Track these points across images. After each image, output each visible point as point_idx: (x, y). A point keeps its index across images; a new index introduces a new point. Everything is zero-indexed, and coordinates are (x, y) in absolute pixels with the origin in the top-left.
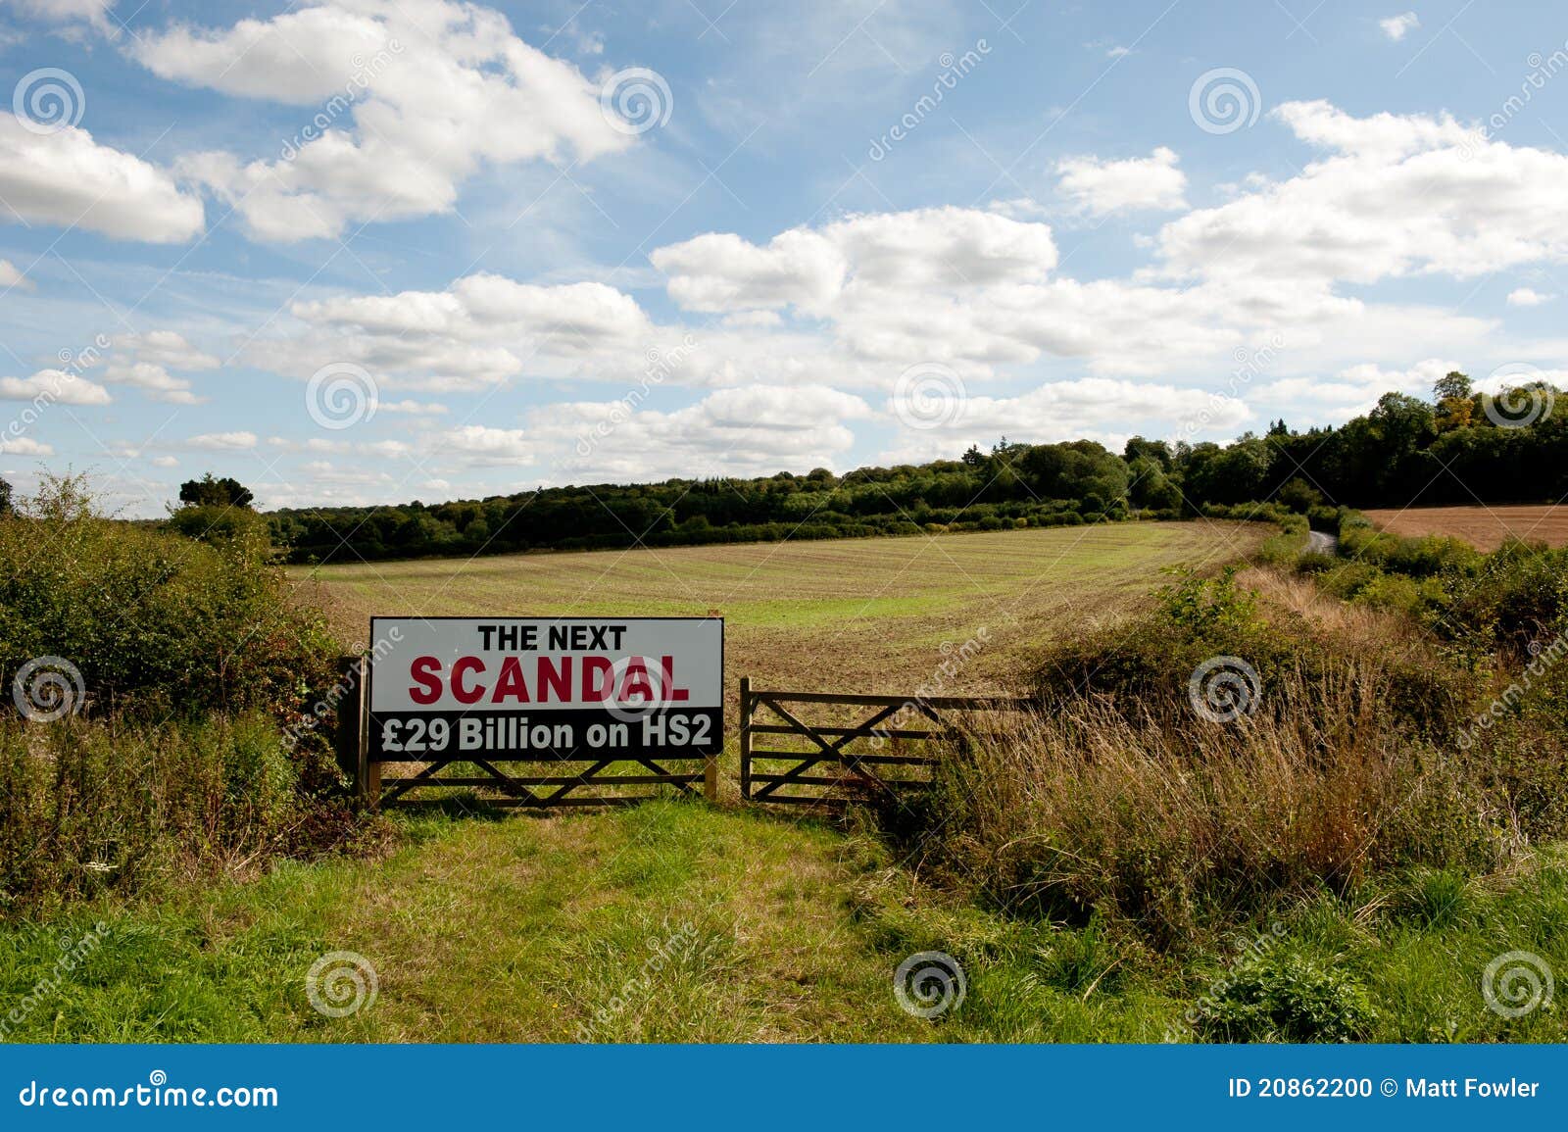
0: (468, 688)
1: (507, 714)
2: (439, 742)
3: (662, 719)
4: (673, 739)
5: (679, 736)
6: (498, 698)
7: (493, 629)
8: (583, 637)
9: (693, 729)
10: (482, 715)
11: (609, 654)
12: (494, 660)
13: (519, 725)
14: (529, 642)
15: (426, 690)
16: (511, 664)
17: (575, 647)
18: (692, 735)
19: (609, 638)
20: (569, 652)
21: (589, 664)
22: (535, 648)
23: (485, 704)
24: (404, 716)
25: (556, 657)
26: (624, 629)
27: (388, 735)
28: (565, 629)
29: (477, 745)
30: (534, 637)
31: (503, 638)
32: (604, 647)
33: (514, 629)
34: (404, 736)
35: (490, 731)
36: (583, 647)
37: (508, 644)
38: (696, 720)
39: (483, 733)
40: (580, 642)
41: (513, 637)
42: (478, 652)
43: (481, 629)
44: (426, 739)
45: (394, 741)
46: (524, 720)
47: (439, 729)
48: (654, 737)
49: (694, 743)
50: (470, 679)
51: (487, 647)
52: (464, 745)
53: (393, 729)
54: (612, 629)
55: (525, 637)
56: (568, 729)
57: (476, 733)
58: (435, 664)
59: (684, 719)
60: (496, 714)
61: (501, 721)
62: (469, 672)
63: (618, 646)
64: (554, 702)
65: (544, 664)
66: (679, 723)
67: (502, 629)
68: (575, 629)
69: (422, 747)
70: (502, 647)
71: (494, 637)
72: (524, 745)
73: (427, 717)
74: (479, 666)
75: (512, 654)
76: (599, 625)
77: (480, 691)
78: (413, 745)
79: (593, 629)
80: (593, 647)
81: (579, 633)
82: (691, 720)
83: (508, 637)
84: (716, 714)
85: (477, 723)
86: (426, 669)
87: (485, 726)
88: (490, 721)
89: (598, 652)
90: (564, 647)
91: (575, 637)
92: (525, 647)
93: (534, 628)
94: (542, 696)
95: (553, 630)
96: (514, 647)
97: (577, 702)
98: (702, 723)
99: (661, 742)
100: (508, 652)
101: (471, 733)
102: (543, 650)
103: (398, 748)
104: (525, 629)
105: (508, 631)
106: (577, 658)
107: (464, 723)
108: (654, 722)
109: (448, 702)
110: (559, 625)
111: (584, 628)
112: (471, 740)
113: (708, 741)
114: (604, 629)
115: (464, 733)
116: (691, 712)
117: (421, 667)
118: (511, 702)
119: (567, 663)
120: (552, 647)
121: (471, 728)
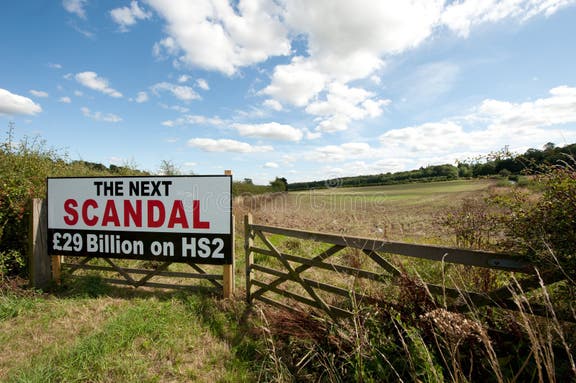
0: (90, 218)
1: (110, 233)
2: (78, 246)
3: (193, 240)
4: (200, 253)
5: (204, 252)
6: (104, 224)
7: (101, 183)
8: (148, 188)
9: (213, 248)
10: (97, 233)
11: (163, 199)
12: (102, 201)
13: (115, 240)
14: (119, 191)
15: (71, 218)
16: (111, 204)
17: (143, 194)
18: (212, 250)
19: (162, 188)
20: (140, 197)
21: (151, 204)
22: (122, 194)
23: (98, 227)
24: (62, 232)
25: (133, 200)
26: (170, 183)
27: (56, 241)
28: (137, 183)
29: (95, 250)
30: (121, 188)
31: (106, 188)
32: (159, 194)
33: (112, 183)
34: (62, 242)
35: (101, 241)
36: (148, 194)
37: (109, 192)
38: (214, 242)
39: (98, 242)
40: (146, 191)
41: (111, 188)
42: (94, 197)
43: (96, 183)
44: (72, 244)
45: (59, 245)
46: (118, 237)
47: (77, 239)
48: (189, 251)
49: (214, 256)
50: (91, 212)
51: (98, 194)
52: (89, 249)
53: (58, 239)
54: (164, 183)
55: (117, 188)
56: (141, 243)
57: (94, 243)
58: (75, 204)
59: (207, 241)
60: (104, 233)
61: (107, 236)
62: (90, 208)
63: (167, 194)
64: (133, 227)
65: (127, 203)
66: (204, 243)
67: (106, 183)
68: (143, 183)
69: (70, 249)
70: (106, 194)
71: (102, 187)
72: (118, 251)
73: (72, 232)
74: (95, 205)
75: (111, 198)
76: (156, 180)
77: (96, 219)
78: (67, 248)
79: (153, 183)
80: (153, 194)
81: (145, 186)
82: (211, 241)
83: (108, 188)
84: (227, 238)
85: (94, 237)
86: (71, 206)
87: (99, 239)
88: (101, 236)
89: (156, 197)
90: (137, 194)
91: (143, 189)
92: (117, 194)
93: (121, 183)
94: (127, 224)
95: (131, 183)
96: (112, 194)
97: (145, 228)
98: (218, 244)
99: (193, 255)
100: (109, 197)
101: (92, 243)
102: (126, 196)
103: (60, 248)
104: (117, 183)
105: (109, 185)
106: (145, 200)
107: (89, 236)
108: (189, 242)
109: (81, 225)
110: (134, 180)
111: (148, 183)
112: (92, 246)
113: (222, 256)
114: (159, 183)
115: (89, 243)
116: (211, 237)
117: (69, 205)
118: (111, 226)
119: (139, 203)
120: (131, 194)
121: (92, 239)
